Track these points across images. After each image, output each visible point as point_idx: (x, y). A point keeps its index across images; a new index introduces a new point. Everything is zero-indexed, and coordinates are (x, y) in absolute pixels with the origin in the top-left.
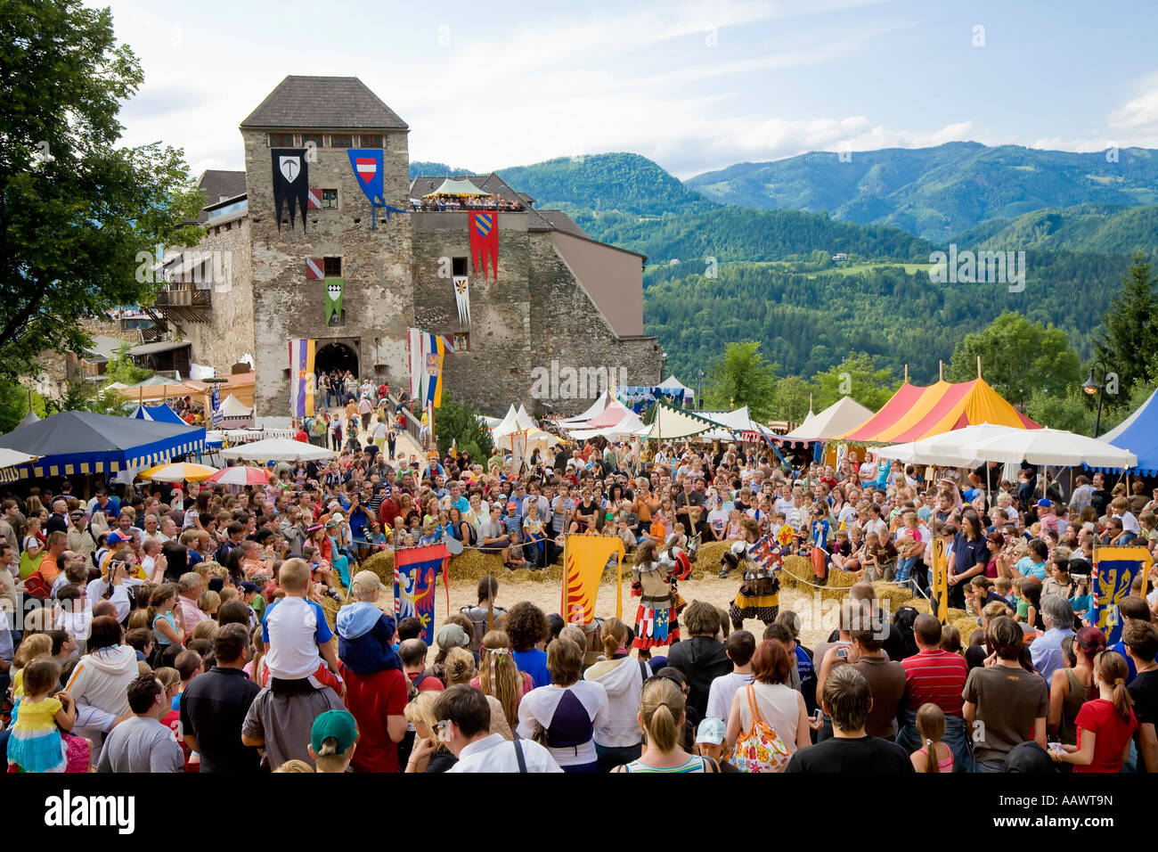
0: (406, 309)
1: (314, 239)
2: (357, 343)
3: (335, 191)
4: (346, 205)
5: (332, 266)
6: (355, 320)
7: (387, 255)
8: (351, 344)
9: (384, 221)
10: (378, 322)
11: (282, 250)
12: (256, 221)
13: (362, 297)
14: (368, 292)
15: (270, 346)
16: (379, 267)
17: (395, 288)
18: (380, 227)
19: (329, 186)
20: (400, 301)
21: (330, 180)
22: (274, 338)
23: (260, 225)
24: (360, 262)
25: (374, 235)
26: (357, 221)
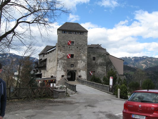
0: (85, 65)
1: (69, 50)
2: (76, 71)
3: (74, 42)
4: (76, 45)
5: (72, 56)
6: (76, 67)
7: (83, 54)
8: (75, 71)
9: (82, 48)
10: (80, 67)
11: (63, 52)
12: (59, 46)
13: (77, 62)
14: (79, 61)
15: (59, 70)
16: (81, 56)
17: (84, 61)
18: (82, 49)
19: (73, 41)
20: (84, 63)
21: (73, 40)
22: (60, 69)
23: (59, 47)
24: (77, 55)
25: (80, 51)
26: (77, 48)
